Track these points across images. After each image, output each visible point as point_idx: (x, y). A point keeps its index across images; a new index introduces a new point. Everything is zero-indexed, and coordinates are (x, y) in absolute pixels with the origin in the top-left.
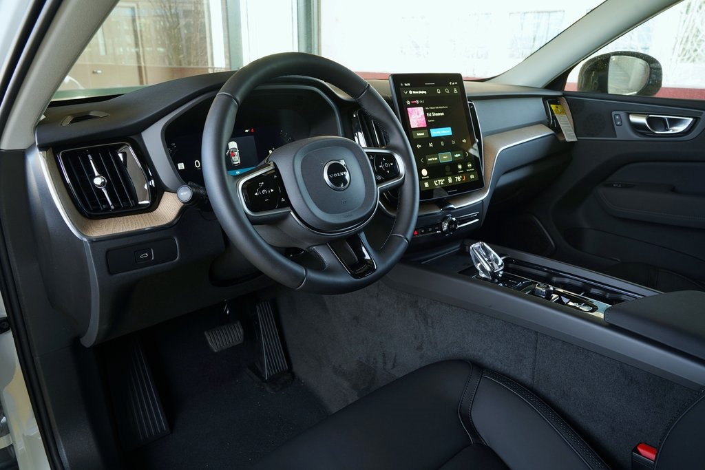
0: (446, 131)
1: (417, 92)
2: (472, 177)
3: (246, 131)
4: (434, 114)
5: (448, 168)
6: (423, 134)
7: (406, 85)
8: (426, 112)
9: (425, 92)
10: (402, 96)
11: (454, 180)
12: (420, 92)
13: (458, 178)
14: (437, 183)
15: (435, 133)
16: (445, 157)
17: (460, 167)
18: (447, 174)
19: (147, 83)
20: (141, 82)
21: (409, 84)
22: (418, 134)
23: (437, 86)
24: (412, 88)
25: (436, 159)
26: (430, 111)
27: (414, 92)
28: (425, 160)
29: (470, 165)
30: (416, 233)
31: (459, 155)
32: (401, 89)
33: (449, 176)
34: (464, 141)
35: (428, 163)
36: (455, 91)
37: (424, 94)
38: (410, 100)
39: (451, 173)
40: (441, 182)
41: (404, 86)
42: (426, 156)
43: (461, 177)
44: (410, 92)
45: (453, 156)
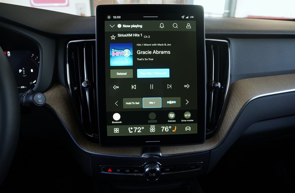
0: (164, 73)
1: (129, 26)
2: (188, 129)
5: (152, 116)
6: (125, 74)
7: (115, 17)
9: (141, 26)
10: (106, 30)
11: (158, 129)
12: (133, 26)
13: (166, 129)
14: (131, 130)
15: (143, 73)
16: (152, 103)
17: (172, 115)
18: (149, 121)
21: (119, 17)
22: (118, 74)
23: (161, 18)
24: (123, 20)
25: (138, 103)
27: (124, 26)
28: (121, 103)
29: (187, 115)
30: (110, 170)
31: (175, 102)
32: (106, 22)
33: (152, 124)
34: (187, 86)
35: (124, 107)
36: (189, 26)
37: (139, 28)
38: (116, 35)
39: (156, 121)
40: (139, 130)
41: (112, 19)
42: (124, 99)
43: (170, 127)
44: (119, 26)
45: (164, 102)
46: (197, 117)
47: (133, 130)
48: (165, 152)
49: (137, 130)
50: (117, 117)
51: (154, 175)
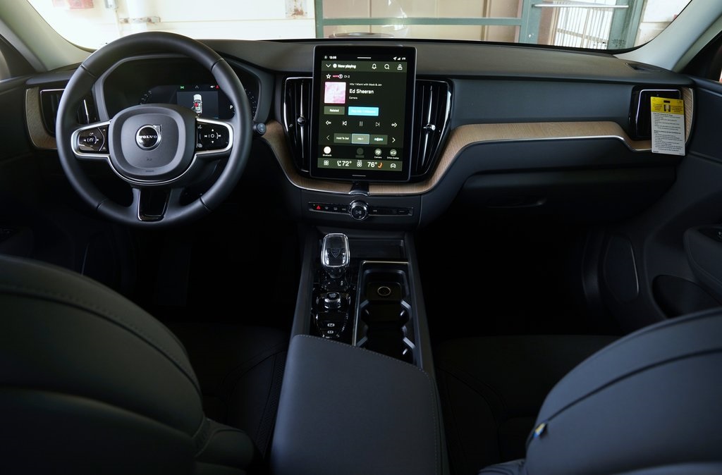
0: (373, 112)
1: (344, 66)
2: (393, 166)
3: (212, 87)
4: (359, 91)
5: (360, 151)
6: (338, 111)
7: (331, 57)
8: (348, 88)
9: (355, 67)
10: (323, 69)
11: (365, 164)
12: (348, 66)
13: (372, 164)
14: (340, 163)
15: (354, 111)
16: (360, 139)
17: (378, 152)
18: (357, 156)
19: (489, 16)
20: (484, 14)
21: (335, 57)
22: (331, 110)
23: (373, 60)
24: (338, 61)
25: (348, 139)
26: (355, 87)
27: (340, 66)
28: (332, 138)
29: (393, 153)
30: (318, 208)
31: (382, 139)
32: (323, 62)
33: (360, 159)
34: (394, 125)
35: (335, 142)
36: (400, 67)
37: (353, 68)
38: (332, 74)
39: (363, 157)
40: (347, 163)
41: (328, 59)
42: (335, 134)
43: (376, 163)
44: (335, 66)
45: (371, 139)
46: (403, 155)
47: (342, 163)
48: (374, 191)
49: (345, 164)
50: (327, 150)
51: (360, 212)
